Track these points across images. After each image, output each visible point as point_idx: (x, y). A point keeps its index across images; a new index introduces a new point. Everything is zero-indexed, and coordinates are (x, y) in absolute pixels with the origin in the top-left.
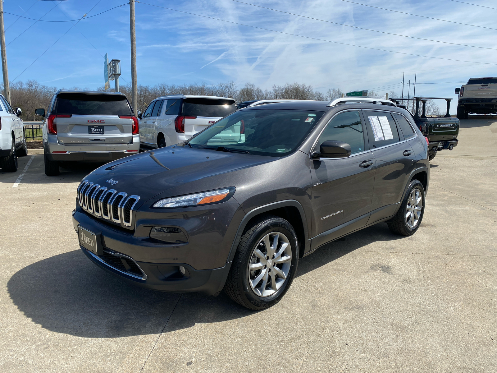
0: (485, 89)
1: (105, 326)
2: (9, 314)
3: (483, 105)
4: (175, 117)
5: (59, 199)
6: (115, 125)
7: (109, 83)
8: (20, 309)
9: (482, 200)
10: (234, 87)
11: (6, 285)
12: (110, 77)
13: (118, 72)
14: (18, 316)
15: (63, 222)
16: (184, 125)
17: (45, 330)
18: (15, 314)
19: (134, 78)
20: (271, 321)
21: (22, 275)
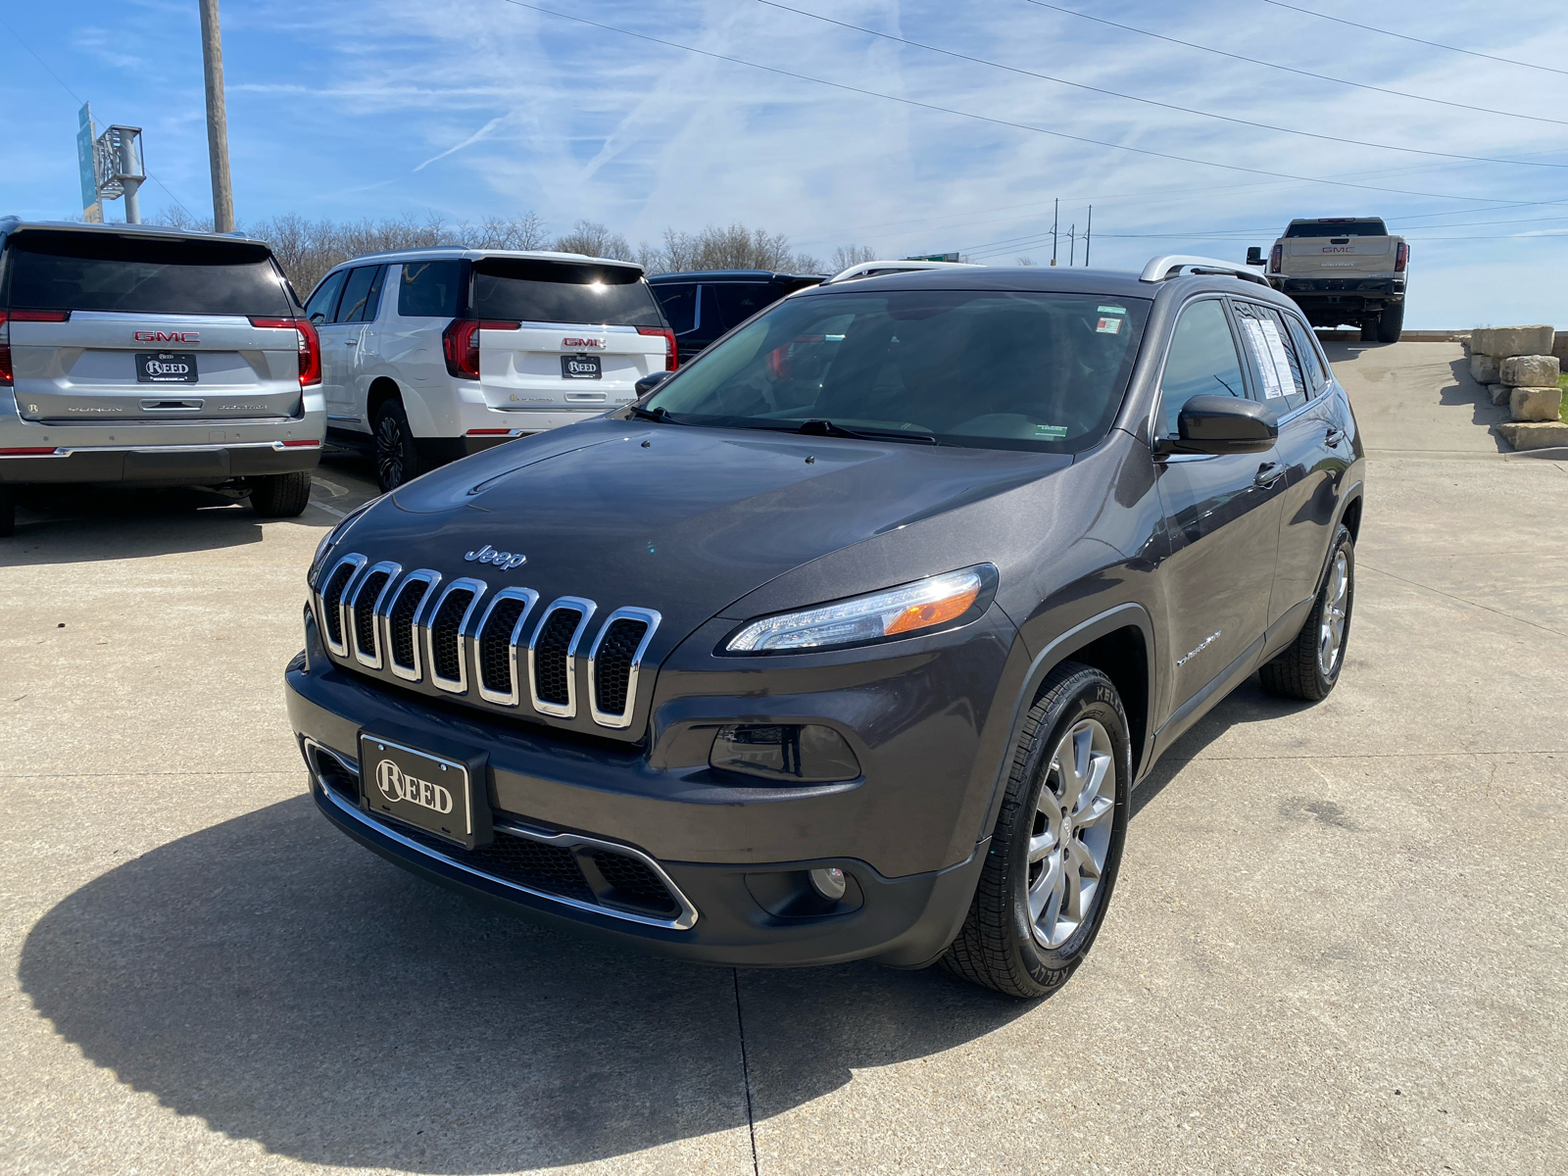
0: (1341, 253)
1: (521, 1119)
2: (94, 1110)
3: (1334, 300)
4: (443, 323)
5: (62, 626)
6: (236, 352)
7: (100, 210)
8: (129, 1082)
9: (1439, 579)
10: (539, 232)
11: (17, 984)
12: (102, 188)
13: (136, 171)
14: (139, 1115)
15: (123, 712)
16: (478, 352)
17: (286, 1161)
18: (121, 1107)
19: (224, 192)
20: (1100, 1033)
21: (64, 933)
